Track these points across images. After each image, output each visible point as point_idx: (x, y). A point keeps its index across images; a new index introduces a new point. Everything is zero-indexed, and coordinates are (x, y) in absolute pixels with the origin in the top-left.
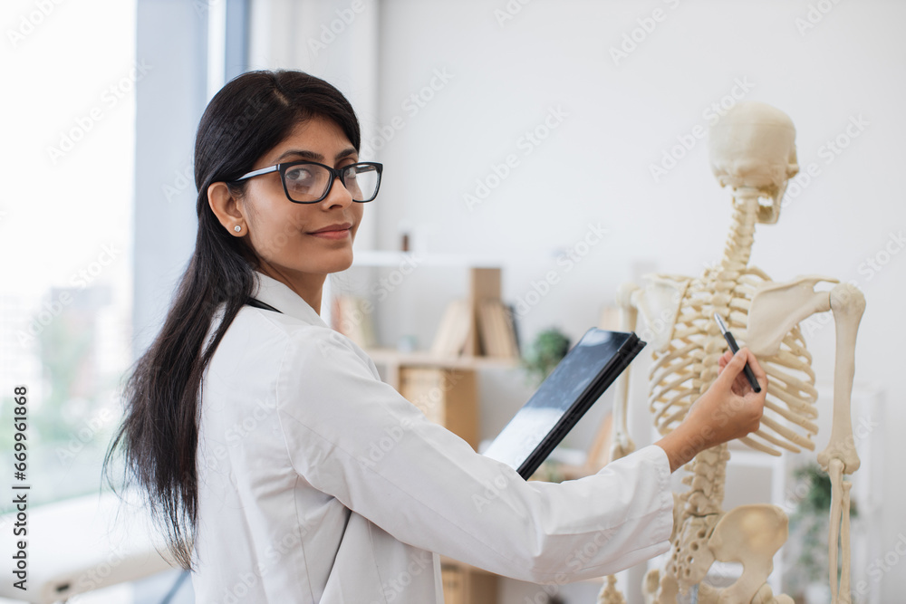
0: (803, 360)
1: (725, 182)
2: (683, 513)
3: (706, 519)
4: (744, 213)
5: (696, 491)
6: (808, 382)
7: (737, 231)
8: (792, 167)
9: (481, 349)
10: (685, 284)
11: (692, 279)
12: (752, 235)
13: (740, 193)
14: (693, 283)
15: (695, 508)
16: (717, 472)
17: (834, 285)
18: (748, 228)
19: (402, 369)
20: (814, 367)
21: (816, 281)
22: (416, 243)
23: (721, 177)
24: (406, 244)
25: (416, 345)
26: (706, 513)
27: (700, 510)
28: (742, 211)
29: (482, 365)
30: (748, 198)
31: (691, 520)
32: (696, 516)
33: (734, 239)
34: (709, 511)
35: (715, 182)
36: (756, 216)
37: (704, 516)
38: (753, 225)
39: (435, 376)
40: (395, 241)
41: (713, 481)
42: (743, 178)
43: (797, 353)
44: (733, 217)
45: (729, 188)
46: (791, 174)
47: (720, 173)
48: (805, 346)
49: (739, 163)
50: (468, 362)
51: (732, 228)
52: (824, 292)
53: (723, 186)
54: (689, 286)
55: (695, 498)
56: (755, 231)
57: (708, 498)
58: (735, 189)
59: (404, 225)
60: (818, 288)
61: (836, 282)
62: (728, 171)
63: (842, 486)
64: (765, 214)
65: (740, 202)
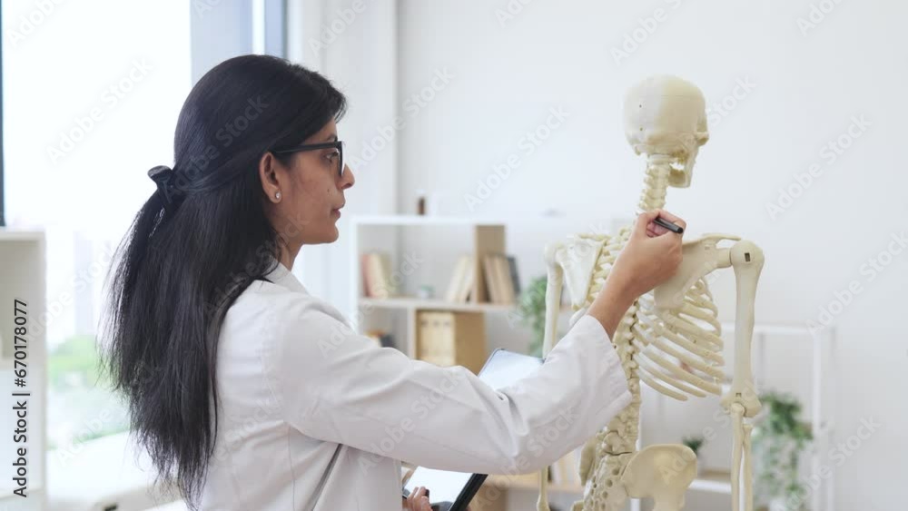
0: (708, 312)
1: (639, 150)
2: (600, 451)
3: (620, 457)
4: (655, 177)
5: (612, 431)
6: (713, 332)
7: (648, 194)
8: (701, 135)
9: (486, 296)
10: (603, 242)
11: (609, 238)
12: (663, 198)
13: (652, 159)
14: (610, 241)
15: (611, 447)
16: (630, 414)
17: (735, 242)
18: (659, 191)
19: (419, 312)
20: (719, 319)
21: (718, 239)
22: (431, 206)
23: (635, 145)
24: (422, 207)
25: (431, 294)
26: (620, 452)
27: (614, 449)
28: (653, 175)
29: (486, 308)
30: (659, 163)
31: (607, 458)
32: (612, 454)
33: (646, 201)
34: (623, 450)
35: (630, 150)
36: (667, 180)
37: (618, 455)
38: (664, 188)
39: (449, 318)
40: (414, 206)
41: (626, 423)
42: (654, 145)
43: (703, 305)
44: (645, 181)
45: (644, 155)
46: (703, 141)
47: (634, 141)
48: (711, 300)
49: (648, 132)
50: (474, 306)
51: (643, 191)
52: (726, 249)
53: (639, 153)
54: (605, 245)
55: (609, 438)
56: (666, 194)
57: (622, 438)
58: (649, 156)
59: (420, 193)
60: (721, 245)
61: (737, 240)
62: (640, 139)
63: (744, 429)
64: (678, 178)
65: (652, 167)
